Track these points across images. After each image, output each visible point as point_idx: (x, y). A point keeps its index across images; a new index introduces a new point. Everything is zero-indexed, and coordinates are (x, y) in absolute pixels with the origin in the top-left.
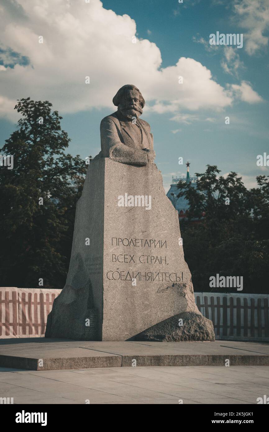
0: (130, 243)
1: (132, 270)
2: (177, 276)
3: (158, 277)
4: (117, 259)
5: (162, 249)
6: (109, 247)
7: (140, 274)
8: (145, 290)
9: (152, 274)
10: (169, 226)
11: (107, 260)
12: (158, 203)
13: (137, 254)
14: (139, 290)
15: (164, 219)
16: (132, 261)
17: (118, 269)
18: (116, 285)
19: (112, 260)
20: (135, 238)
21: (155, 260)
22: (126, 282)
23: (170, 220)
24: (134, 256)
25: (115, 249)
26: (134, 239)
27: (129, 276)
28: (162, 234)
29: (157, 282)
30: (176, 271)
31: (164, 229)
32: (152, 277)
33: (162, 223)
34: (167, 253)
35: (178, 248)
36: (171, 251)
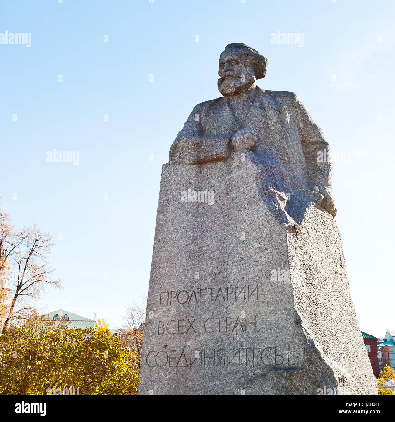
0: (189, 298)
1: (189, 346)
2: (277, 353)
3: (237, 358)
4: (165, 329)
5: (248, 302)
6: (155, 309)
7: (203, 353)
8: (211, 384)
9: (227, 353)
10: (267, 256)
11: (149, 332)
12: (247, 218)
13: (201, 316)
14: (199, 385)
15: (256, 245)
16: (191, 330)
17: (165, 347)
18: (161, 377)
19: (157, 330)
20: (199, 287)
21: (233, 325)
22: (177, 370)
23: (269, 245)
24: (196, 321)
25: (164, 312)
26: (198, 289)
27: (183, 359)
28: (252, 272)
29: (235, 367)
30: (276, 343)
31: (256, 264)
32: (226, 358)
33: (253, 253)
34: (260, 308)
35: (282, 297)
36: (267, 303)
